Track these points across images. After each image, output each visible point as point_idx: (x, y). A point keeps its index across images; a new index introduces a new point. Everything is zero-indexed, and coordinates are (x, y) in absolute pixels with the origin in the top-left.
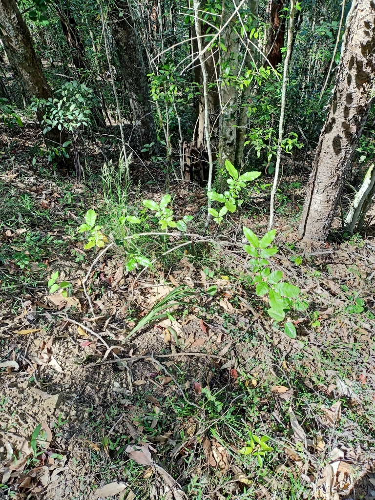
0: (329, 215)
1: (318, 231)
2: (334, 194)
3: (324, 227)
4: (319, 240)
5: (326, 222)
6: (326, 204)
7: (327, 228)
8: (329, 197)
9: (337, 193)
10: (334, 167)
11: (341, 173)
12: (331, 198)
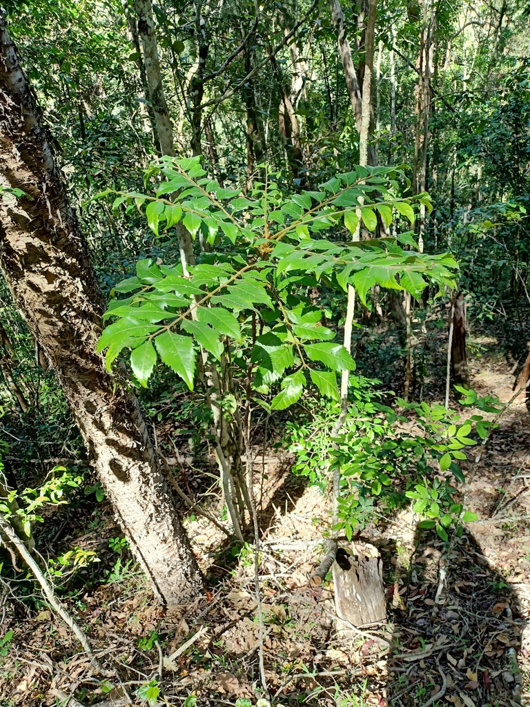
0: (181, 557)
1: (182, 586)
2: (166, 527)
3: (186, 575)
4: (192, 596)
5: (184, 567)
6: (165, 546)
7: (192, 573)
8: (161, 535)
9: (170, 522)
10: (138, 494)
11: (154, 498)
12: (166, 535)
